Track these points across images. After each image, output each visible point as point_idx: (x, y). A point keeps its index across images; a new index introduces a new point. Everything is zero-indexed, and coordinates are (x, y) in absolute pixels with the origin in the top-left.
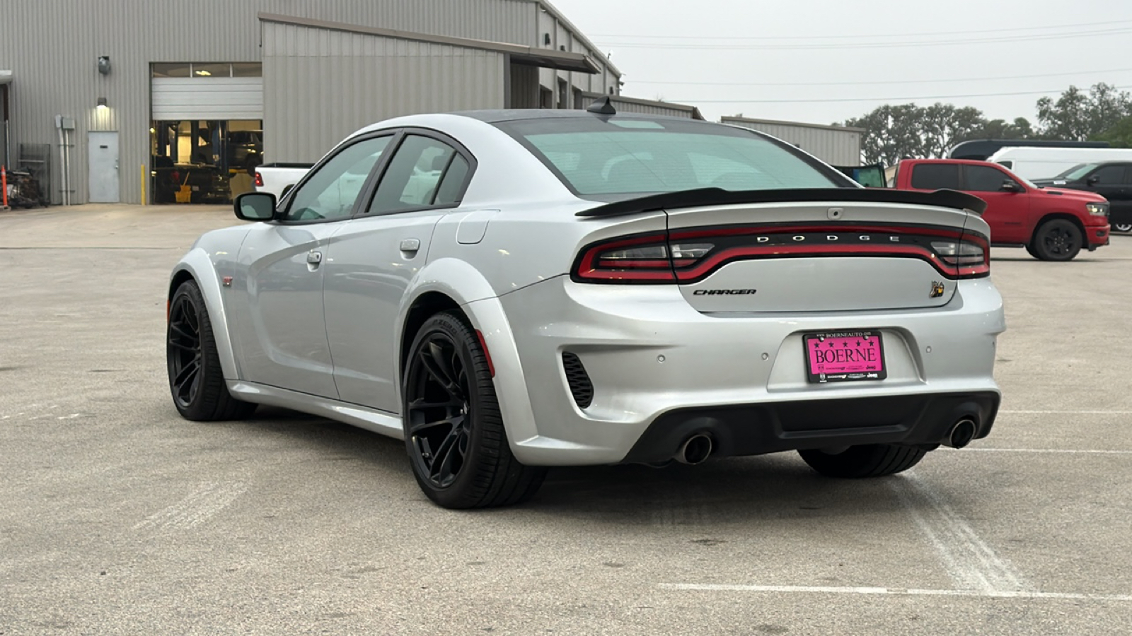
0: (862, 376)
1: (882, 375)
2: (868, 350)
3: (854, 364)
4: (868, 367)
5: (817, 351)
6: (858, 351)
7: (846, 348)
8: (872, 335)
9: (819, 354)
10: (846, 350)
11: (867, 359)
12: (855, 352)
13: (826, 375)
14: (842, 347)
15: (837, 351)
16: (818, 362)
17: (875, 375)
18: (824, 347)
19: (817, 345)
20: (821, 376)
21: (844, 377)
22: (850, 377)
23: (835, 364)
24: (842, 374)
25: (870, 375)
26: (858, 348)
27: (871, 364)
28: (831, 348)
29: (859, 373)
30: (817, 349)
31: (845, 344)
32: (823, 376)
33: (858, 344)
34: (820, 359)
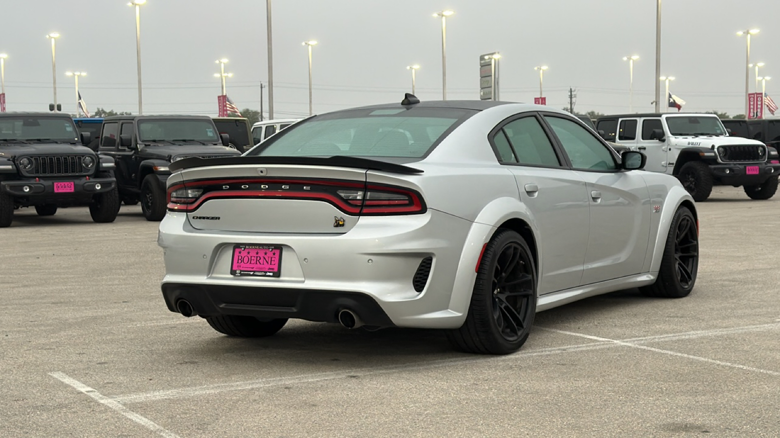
0: (263, 274)
1: (277, 274)
2: (271, 258)
3: (261, 266)
4: (270, 269)
5: (239, 256)
6: (264, 258)
7: (257, 255)
8: (275, 249)
9: (240, 258)
10: (257, 257)
11: (269, 263)
12: (262, 258)
13: (241, 271)
14: (255, 255)
15: (251, 257)
16: (238, 263)
17: (271, 274)
18: (244, 254)
19: (240, 253)
20: (237, 272)
21: (252, 273)
22: (256, 273)
23: (248, 265)
24: (251, 271)
25: (268, 274)
26: (265, 256)
27: (272, 267)
28: (248, 255)
29: (262, 272)
30: (240, 255)
31: (257, 253)
32: (238, 272)
33: (266, 254)
34: (240, 261)
